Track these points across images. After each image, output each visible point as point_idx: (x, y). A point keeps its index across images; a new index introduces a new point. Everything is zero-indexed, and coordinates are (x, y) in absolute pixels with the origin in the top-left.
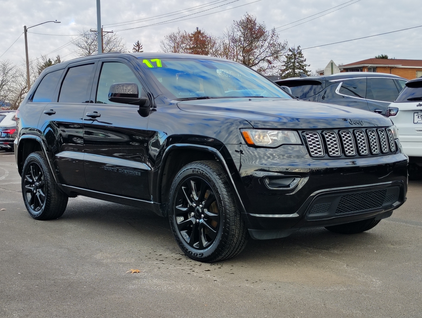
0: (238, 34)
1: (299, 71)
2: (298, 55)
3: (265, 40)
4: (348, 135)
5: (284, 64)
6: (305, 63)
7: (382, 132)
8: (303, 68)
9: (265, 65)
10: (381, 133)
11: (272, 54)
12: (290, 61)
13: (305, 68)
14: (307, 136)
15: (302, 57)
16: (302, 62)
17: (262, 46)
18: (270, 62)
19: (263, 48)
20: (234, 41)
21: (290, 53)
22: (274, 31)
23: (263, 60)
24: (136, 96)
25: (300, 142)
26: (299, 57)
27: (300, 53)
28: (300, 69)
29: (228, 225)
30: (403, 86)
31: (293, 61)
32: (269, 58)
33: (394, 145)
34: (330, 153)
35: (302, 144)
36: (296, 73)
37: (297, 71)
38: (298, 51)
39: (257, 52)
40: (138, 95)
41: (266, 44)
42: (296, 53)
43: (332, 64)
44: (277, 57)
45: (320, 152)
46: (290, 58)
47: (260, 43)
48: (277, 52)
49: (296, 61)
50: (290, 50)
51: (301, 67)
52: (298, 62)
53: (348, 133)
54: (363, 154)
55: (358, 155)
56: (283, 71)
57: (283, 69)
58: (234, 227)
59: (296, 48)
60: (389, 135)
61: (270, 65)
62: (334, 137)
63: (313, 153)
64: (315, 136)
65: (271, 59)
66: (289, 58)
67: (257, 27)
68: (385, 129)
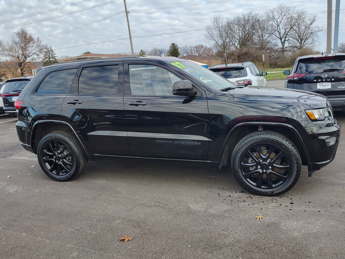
0: (17, 40)
1: (53, 59)
2: (51, 51)
3: (34, 43)
5: (44, 56)
6: (55, 55)
8: (54, 58)
9: (35, 56)
12: (47, 55)
13: (55, 58)
15: (53, 52)
16: (54, 55)
17: (32, 46)
18: (38, 55)
19: (33, 47)
20: (16, 43)
21: (47, 50)
22: (38, 38)
23: (34, 54)
26: (52, 52)
28: (53, 58)
31: (48, 54)
32: (37, 53)
36: (51, 61)
37: (51, 59)
38: (51, 49)
39: (30, 49)
41: (35, 45)
42: (50, 50)
46: (46, 53)
47: (31, 45)
49: (50, 54)
52: (51, 55)
56: (44, 59)
57: (44, 58)
59: (49, 48)
61: (38, 57)
67: (28, 36)
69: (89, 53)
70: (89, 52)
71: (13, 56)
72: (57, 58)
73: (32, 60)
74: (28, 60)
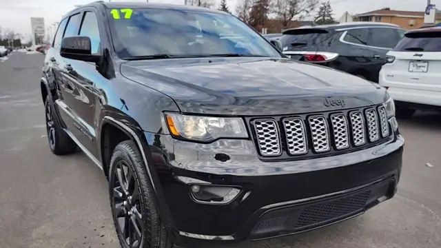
1: (328, 18)
4: (321, 122)
5: (317, 13)
7: (372, 112)
9: (304, 14)
10: (370, 115)
11: (310, 6)
14: (258, 126)
15: (330, 8)
16: (330, 12)
18: (308, 12)
21: (323, 6)
23: (303, 10)
24: (89, 51)
25: (246, 135)
26: (328, 8)
27: (329, 6)
29: (149, 236)
30: (402, 35)
31: (324, 11)
33: (387, 127)
34: (291, 150)
35: (249, 139)
36: (325, 20)
37: (326, 18)
39: (299, 5)
40: (90, 50)
42: (326, 6)
43: (347, 14)
44: (312, 9)
45: (275, 148)
48: (313, 5)
50: (323, 4)
51: (329, 15)
52: (327, 12)
53: (320, 119)
54: (341, 147)
55: (332, 150)
57: (317, 17)
58: (157, 239)
59: (327, 3)
60: (380, 114)
61: (308, 14)
62: (298, 127)
63: (265, 151)
64: (270, 126)
65: (308, 9)
66: (322, 9)
68: (377, 108)
69: (388, 9)
70: (387, 7)
71: (279, 13)
72: (332, 16)
73: (301, 17)
74: (296, 18)
